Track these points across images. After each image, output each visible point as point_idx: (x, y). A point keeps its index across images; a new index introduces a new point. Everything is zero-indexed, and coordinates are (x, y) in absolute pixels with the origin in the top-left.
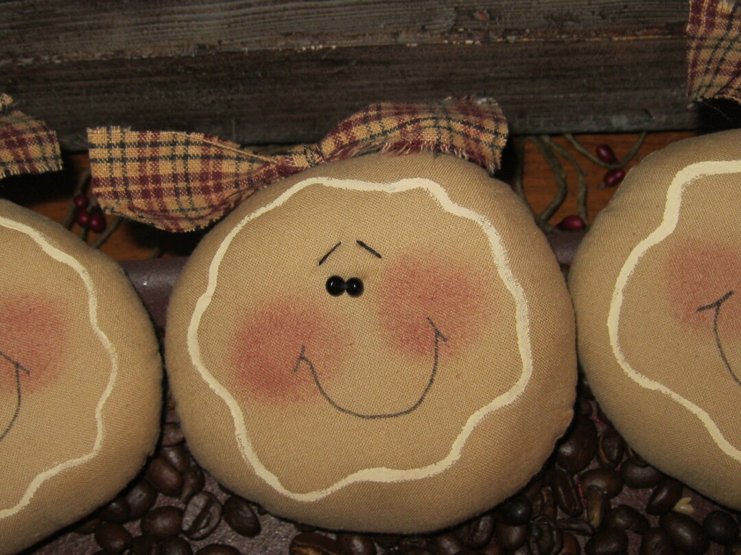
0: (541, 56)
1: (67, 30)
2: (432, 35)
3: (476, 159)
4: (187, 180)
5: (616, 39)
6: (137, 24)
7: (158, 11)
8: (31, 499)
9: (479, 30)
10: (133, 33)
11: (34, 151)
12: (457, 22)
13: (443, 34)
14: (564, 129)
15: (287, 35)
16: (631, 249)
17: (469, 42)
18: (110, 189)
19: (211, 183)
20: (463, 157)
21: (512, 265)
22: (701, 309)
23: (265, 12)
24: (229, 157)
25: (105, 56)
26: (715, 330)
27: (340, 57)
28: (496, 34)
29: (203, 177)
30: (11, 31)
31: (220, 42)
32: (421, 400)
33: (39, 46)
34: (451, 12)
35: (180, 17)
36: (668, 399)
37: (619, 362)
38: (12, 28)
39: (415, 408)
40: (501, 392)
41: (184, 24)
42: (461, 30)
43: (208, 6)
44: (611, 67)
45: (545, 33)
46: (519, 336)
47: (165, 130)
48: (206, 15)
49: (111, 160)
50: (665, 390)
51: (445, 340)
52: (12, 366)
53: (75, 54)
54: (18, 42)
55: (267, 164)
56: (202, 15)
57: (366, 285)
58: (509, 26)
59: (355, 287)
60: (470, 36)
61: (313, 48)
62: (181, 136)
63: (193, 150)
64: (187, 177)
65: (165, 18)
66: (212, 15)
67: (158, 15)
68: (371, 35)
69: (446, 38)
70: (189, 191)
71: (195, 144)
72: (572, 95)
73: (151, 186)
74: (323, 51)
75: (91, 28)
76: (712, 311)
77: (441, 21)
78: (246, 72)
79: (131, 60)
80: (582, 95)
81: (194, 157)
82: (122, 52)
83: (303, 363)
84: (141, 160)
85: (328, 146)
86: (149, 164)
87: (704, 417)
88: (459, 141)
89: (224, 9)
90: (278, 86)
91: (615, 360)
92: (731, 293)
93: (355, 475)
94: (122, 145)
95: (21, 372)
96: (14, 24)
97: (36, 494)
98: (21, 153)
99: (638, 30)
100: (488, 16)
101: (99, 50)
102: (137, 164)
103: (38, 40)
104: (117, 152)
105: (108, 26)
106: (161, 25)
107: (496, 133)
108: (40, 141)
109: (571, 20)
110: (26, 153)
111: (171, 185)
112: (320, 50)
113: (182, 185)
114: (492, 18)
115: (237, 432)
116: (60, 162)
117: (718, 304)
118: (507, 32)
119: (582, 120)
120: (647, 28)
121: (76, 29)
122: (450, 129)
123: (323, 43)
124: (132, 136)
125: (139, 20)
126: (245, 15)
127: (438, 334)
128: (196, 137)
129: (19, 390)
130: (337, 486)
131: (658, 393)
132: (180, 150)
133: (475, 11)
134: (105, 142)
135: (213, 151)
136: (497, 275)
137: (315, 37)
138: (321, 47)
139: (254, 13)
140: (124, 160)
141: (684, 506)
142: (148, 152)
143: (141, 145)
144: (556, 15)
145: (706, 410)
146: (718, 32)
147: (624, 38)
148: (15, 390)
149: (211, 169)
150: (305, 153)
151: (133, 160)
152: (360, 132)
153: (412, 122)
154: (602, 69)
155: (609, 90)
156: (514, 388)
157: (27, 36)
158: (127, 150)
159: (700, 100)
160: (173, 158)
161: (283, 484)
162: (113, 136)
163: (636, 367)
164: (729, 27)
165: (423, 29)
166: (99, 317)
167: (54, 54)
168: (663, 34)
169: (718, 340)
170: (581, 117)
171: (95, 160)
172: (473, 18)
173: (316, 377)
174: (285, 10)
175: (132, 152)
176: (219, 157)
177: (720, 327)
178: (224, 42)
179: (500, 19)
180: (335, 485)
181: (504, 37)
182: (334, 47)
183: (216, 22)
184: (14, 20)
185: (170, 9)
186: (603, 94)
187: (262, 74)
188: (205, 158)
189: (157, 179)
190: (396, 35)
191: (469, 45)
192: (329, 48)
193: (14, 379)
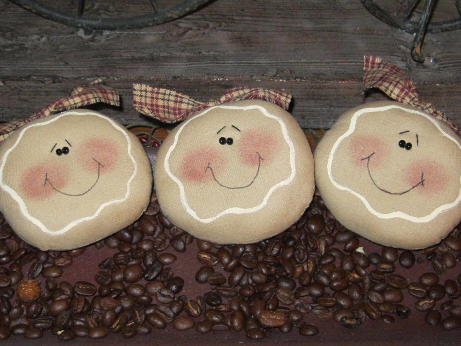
0: (310, 88)
1: (121, 68)
2: (266, 77)
3: (278, 103)
4: (168, 109)
5: (340, 82)
6: (149, 68)
7: (157, 64)
8: (99, 214)
9: (285, 76)
10: (147, 71)
11: (110, 96)
12: (276, 73)
13: (271, 77)
14: (321, 126)
15: (209, 74)
16: (337, 140)
17: (281, 80)
18: (140, 106)
19: (177, 112)
20: (273, 102)
21: (289, 135)
22: (362, 159)
23: (200, 67)
24: (185, 103)
25: (135, 78)
26: (368, 167)
27: (229, 84)
28: (292, 78)
29: (174, 109)
30: (97, 68)
31: (182, 75)
32: (253, 182)
33: (109, 73)
34: (275, 70)
35: (167, 67)
36: (349, 193)
37: (331, 181)
38: (98, 67)
39: (250, 185)
40: (283, 180)
41: (168, 69)
42: (278, 76)
43: (178, 64)
44: (339, 95)
45: (312, 78)
46: (291, 160)
47: (162, 88)
48: (176, 67)
49: (141, 96)
50: (348, 190)
51: (263, 160)
52: (97, 164)
53: (123, 77)
54: (101, 72)
55: (199, 105)
56: (175, 67)
57: (234, 140)
58: (298, 76)
59: (230, 141)
60: (281, 78)
61: (219, 79)
62: (168, 92)
63: (172, 98)
64: (168, 107)
65: (160, 67)
66: (179, 67)
67: (158, 65)
68: (242, 76)
69: (272, 78)
70: (169, 113)
71: (173, 95)
72: (324, 108)
73: (155, 108)
74: (223, 81)
75: (130, 68)
76: (367, 160)
77: (271, 73)
78: (191, 89)
79: (146, 80)
80: (328, 109)
81: (172, 101)
82: (143, 77)
83: (209, 169)
84: (152, 98)
85: (223, 99)
86: (155, 100)
87: (363, 199)
88: (272, 97)
89: (183, 65)
90: (204, 97)
91: (329, 180)
92: (374, 153)
93: (225, 211)
94: (146, 91)
95: (101, 166)
96: (99, 65)
97: (101, 212)
98: (105, 96)
99: (350, 79)
100: (289, 72)
101: (133, 76)
102: (150, 99)
103: (109, 71)
104: (143, 93)
105: (137, 68)
106: (158, 69)
107: (287, 97)
108: (112, 94)
109: (323, 75)
110: (107, 96)
111: (162, 109)
112: (221, 81)
113: (166, 110)
114: (291, 73)
115: (181, 195)
116: (119, 103)
117: (369, 157)
118: (296, 78)
119: (328, 122)
120: (353, 79)
121: (124, 68)
122: (269, 93)
123: (223, 78)
124: (149, 89)
125: (150, 67)
126: (192, 67)
127: (260, 157)
128: (174, 93)
129: (99, 173)
130: (219, 216)
131: (346, 191)
132: (166, 97)
133: (284, 70)
134: (140, 89)
135: (179, 99)
136: (283, 138)
137: (220, 75)
138: (222, 79)
139: (196, 67)
140: (146, 97)
141: (360, 250)
142: (155, 95)
143: (152, 92)
144: (317, 73)
145: (364, 196)
146: (375, 69)
147: (343, 82)
148: (98, 172)
149: (178, 107)
150: (214, 101)
151: (149, 97)
152: (235, 94)
153: (255, 90)
154: (335, 96)
155: (339, 107)
156: (288, 179)
157: (104, 70)
158: (147, 93)
159: (365, 89)
160: (164, 99)
161: (197, 215)
162: (143, 88)
163: (337, 182)
164: (379, 67)
165: (263, 75)
166: (131, 151)
167: (115, 76)
168: (359, 81)
169: (369, 170)
170: (328, 120)
171: (135, 95)
172: (283, 72)
173: (213, 174)
174: (208, 66)
175: (149, 95)
176: (181, 102)
177: (369, 166)
178: (183, 75)
179: (294, 73)
180: (218, 215)
181: (295, 79)
182: (227, 79)
183: (180, 69)
184: (99, 64)
185: (162, 64)
186: (337, 109)
187: (198, 91)
188: (176, 102)
189: (157, 106)
190: (252, 76)
191: (281, 81)
192: (225, 80)
193: (97, 168)
